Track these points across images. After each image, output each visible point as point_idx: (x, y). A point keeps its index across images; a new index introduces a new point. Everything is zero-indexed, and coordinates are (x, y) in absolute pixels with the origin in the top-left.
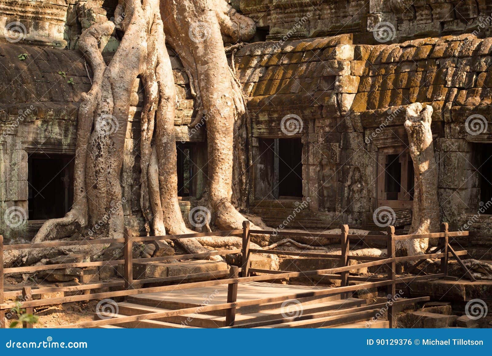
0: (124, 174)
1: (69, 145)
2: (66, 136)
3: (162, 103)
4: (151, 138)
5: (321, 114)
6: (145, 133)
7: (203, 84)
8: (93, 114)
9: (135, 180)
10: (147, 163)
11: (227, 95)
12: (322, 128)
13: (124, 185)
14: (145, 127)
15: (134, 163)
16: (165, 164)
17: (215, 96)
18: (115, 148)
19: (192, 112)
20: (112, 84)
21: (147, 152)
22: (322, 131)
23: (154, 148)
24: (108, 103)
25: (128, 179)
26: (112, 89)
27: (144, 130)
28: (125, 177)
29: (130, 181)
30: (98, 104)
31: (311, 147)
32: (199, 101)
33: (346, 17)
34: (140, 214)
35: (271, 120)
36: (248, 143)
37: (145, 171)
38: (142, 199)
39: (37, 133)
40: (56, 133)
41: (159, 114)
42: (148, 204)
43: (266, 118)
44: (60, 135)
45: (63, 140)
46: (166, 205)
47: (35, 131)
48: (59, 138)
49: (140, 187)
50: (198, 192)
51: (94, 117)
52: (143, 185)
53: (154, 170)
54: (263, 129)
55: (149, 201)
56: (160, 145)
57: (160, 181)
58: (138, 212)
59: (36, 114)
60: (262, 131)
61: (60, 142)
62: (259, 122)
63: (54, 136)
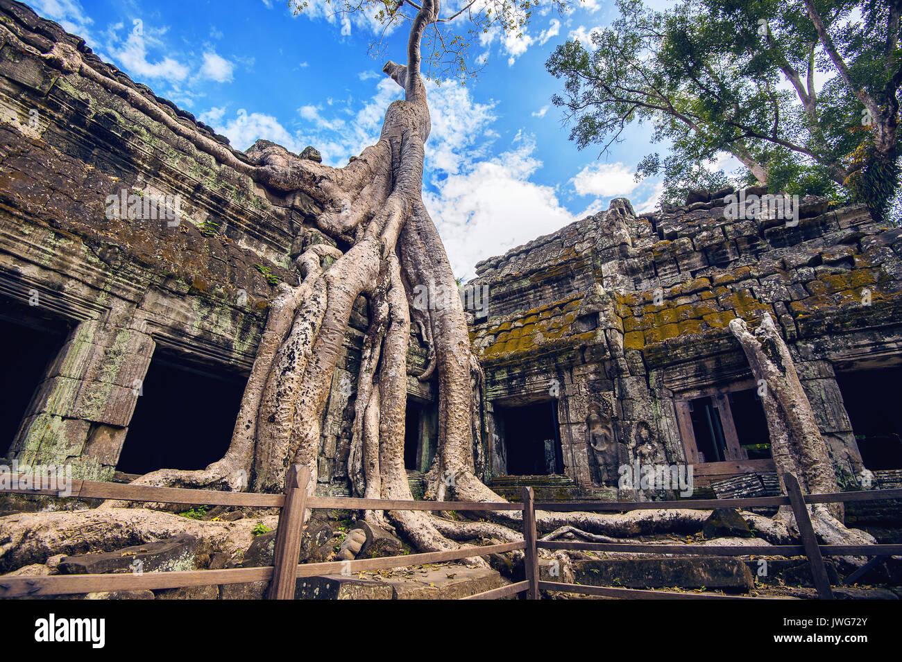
0: (329, 417)
1: (245, 354)
2: (242, 339)
3: (393, 327)
4: (374, 369)
5: (583, 359)
6: (366, 362)
7: (437, 331)
8: (292, 314)
9: (344, 430)
10: (365, 405)
11: (465, 343)
12: (585, 376)
13: (326, 434)
14: (367, 353)
15: (346, 404)
16: (390, 406)
17: (452, 342)
18: (320, 368)
19: (423, 361)
20: (328, 283)
21: (366, 388)
22: (584, 380)
23: (376, 387)
24: (318, 303)
25: (334, 427)
26: (328, 288)
27: (365, 358)
28: (330, 422)
29: (337, 430)
30: (303, 303)
31: (570, 402)
32: (432, 349)
33: (571, 291)
34: (345, 484)
35: (511, 378)
36: (482, 407)
37: (360, 415)
38: (350, 459)
39: (187, 318)
40: (225, 327)
41: (388, 341)
42: (358, 465)
43: (505, 376)
44: (232, 333)
45: (236, 345)
46: (385, 468)
47: (182, 311)
48: (230, 337)
49: (350, 439)
50: (424, 465)
51: (294, 319)
52: (355, 436)
53: (373, 412)
54: (500, 390)
55: (363, 461)
56: (384, 382)
57: (381, 431)
58: (342, 479)
59: (189, 282)
60: (499, 392)
61: (228, 346)
62: (494, 383)
63: (219, 331)
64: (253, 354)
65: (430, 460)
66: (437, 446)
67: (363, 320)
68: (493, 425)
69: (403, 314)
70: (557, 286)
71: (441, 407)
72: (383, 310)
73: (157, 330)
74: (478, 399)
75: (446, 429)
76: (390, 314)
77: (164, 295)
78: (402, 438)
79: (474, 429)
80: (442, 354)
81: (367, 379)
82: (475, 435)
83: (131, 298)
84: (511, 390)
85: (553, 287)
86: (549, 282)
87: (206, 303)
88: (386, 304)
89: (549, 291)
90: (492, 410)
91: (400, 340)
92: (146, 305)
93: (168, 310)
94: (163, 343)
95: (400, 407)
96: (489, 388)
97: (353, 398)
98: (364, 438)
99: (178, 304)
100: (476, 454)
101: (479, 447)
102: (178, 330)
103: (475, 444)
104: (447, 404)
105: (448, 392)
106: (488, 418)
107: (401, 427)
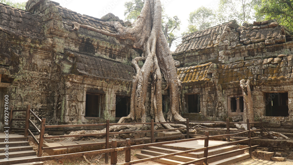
1: (129, 93)
3: (158, 81)
4: (154, 92)
5: (207, 85)
7: (169, 77)
10: (153, 100)
14: (152, 88)
17: (172, 80)
19: (165, 85)
20: (143, 74)
21: (153, 96)
22: (207, 91)
23: (155, 96)
24: (142, 80)
30: (138, 80)
31: (203, 96)
32: (167, 82)
33: (210, 58)
34: (150, 117)
35: (189, 88)
36: (181, 95)
37: (152, 103)
38: (151, 112)
39: (119, 88)
40: (125, 88)
41: (157, 84)
42: (153, 113)
43: (188, 88)
44: (126, 89)
45: (127, 91)
46: (159, 113)
47: (118, 87)
48: (126, 90)
49: (150, 107)
50: (166, 111)
51: (137, 84)
52: (151, 107)
53: (155, 102)
54: (186, 91)
55: (154, 112)
56: (157, 94)
57: (157, 106)
58: (149, 116)
59: (119, 81)
60: (186, 92)
61: (126, 92)
62: (185, 89)
63: (124, 89)
64: (131, 93)
65: (168, 109)
66: (170, 105)
67: (150, 79)
68: (184, 100)
69: (160, 77)
70: (206, 56)
71: (170, 97)
72: (155, 77)
73: (115, 92)
74: (180, 93)
75: (172, 103)
76: (157, 77)
77: (116, 85)
78: (162, 107)
79: (179, 102)
80: (170, 84)
81: (153, 94)
82: (179, 103)
83: (111, 87)
84: (189, 91)
85: (205, 56)
86: (204, 54)
87: (122, 85)
88: (156, 75)
89: (204, 57)
90: (184, 96)
91: (159, 83)
92: (113, 88)
93: (116, 88)
94: (117, 94)
95: (161, 100)
96: (183, 90)
97: (150, 98)
98: (154, 107)
99: (118, 86)
100: (179, 108)
101: (180, 106)
102: (118, 91)
103: (179, 105)
104: (172, 97)
105: (172, 93)
106: (183, 99)
107: (161, 105)
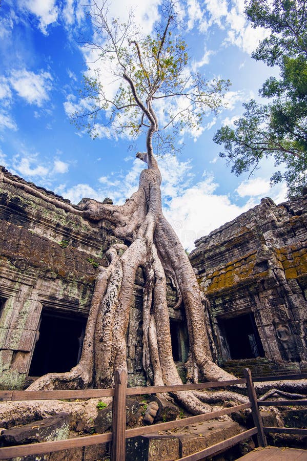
0: (130, 335)
1: (85, 306)
2: (83, 298)
3: (157, 282)
4: (150, 306)
5: (264, 287)
6: (146, 303)
7: (180, 280)
8: (106, 282)
9: (139, 342)
10: (148, 327)
11: (196, 285)
12: (267, 297)
13: (129, 345)
14: (146, 298)
15: (138, 327)
16: (161, 326)
17: (189, 286)
18: (123, 309)
19: (175, 298)
20: (122, 263)
21: (147, 317)
22: (266, 300)
23: (153, 316)
24: (119, 274)
25: (133, 342)
26: (123, 266)
27: (145, 301)
28: (131, 338)
29: (135, 342)
30: (111, 275)
31: (261, 313)
32: (179, 291)
33: (248, 250)
34: (142, 374)
35: (225, 303)
36: (211, 321)
37: (146, 333)
38: (144, 359)
39: (56, 290)
40: (74, 293)
41: (155, 290)
42: (148, 362)
43: (221, 302)
44: (79, 295)
45: (81, 302)
46: (163, 363)
47: (54, 287)
48: (77, 298)
49: (142, 347)
50: (183, 358)
51: (108, 284)
52: (145, 345)
53: (153, 330)
54: (219, 310)
55: (150, 359)
56: (156, 313)
57: (158, 341)
58: (140, 371)
59: (57, 272)
60: (219, 311)
61: (77, 302)
62: (215, 306)
63: (72, 295)
64: (89, 305)
65: (187, 355)
66: (190, 346)
67: (142, 280)
68: (219, 331)
69: (162, 274)
70: (240, 248)
71: (189, 323)
72: (151, 273)
73: (43, 298)
74: (208, 316)
75: (193, 336)
76: (155, 275)
77: (46, 280)
78: (170, 344)
79: (208, 334)
80: (185, 293)
81: (147, 312)
82: (209, 338)
83: (30, 284)
84: (225, 309)
85: (238, 249)
86: (235, 246)
87: (65, 282)
88: (152, 270)
89: (236, 251)
90: (217, 322)
91: (162, 288)
92: (37, 287)
93: (48, 287)
94: (46, 305)
95: (166, 326)
96: (213, 309)
97: (141, 324)
98: (150, 346)
99: (52, 284)
100: (212, 349)
101: (213, 344)
102: (52, 297)
103: (211, 343)
104: (192, 321)
105: (191, 315)
106: (215, 327)
107: (168, 338)
